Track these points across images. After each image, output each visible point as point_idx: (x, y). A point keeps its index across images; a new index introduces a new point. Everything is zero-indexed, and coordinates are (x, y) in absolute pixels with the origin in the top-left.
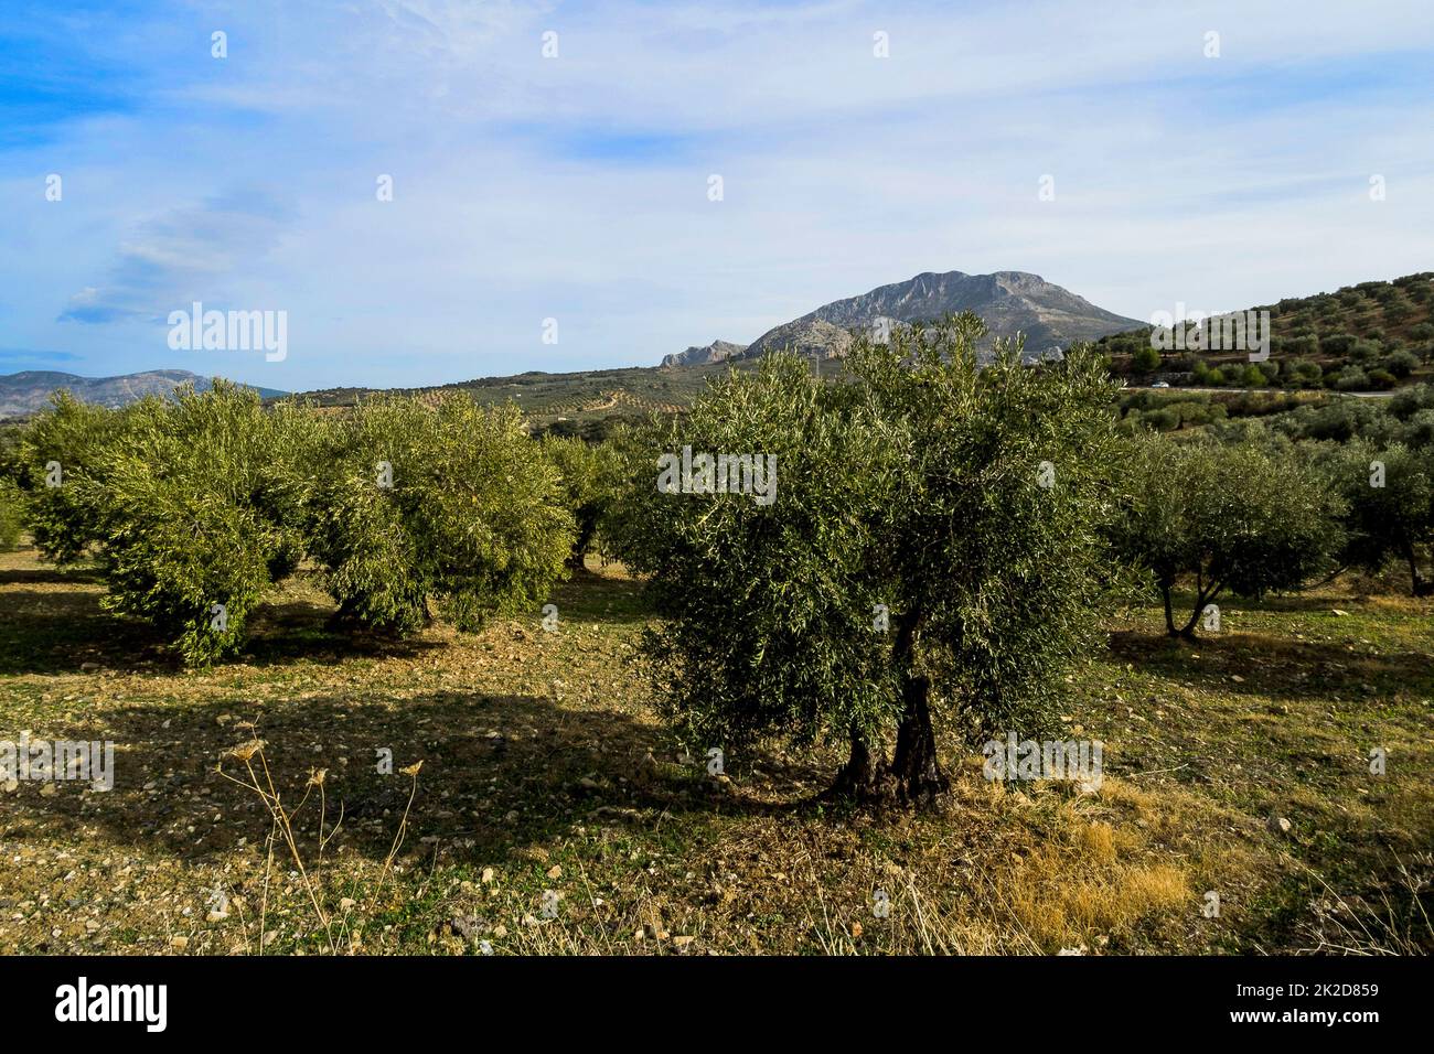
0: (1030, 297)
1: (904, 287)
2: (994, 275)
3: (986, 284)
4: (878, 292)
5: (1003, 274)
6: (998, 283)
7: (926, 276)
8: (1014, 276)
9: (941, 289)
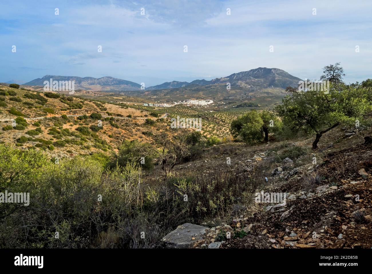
0: (277, 74)
1: (256, 70)
2: (272, 69)
3: (270, 70)
4: (251, 70)
5: (273, 69)
6: (272, 71)
7: (260, 68)
8: (275, 69)
9: (262, 70)
